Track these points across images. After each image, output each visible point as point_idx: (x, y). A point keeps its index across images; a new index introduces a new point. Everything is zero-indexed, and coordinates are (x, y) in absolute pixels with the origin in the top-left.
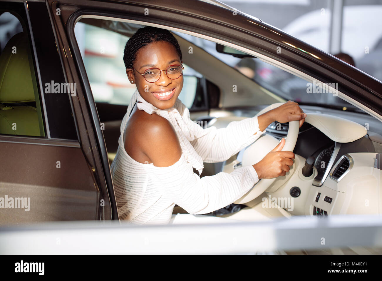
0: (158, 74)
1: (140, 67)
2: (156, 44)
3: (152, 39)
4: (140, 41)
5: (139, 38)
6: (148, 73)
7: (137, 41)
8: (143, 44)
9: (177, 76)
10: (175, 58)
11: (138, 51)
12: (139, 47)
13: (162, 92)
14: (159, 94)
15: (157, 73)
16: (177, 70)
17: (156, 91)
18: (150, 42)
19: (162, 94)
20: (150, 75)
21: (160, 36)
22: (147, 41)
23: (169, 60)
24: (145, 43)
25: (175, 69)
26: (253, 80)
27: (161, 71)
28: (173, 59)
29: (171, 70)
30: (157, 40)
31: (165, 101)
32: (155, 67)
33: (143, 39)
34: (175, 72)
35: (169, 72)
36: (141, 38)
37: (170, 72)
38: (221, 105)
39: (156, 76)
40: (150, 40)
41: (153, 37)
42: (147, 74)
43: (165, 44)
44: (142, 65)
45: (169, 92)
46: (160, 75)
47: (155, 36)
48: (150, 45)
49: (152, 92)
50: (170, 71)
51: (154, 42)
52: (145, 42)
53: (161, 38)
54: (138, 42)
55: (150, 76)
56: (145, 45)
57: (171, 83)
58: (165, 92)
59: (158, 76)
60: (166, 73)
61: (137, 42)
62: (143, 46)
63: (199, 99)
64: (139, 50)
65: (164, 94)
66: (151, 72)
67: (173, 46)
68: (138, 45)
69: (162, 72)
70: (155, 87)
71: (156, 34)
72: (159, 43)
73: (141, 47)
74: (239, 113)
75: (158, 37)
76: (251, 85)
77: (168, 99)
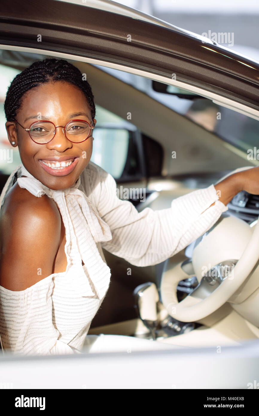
0: (52, 132)
1: (25, 119)
2: (54, 84)
3: (48, 77)
4: (30, 78)
5: (30, 75)
6: (37, 129)
7: (25, 78)
8: (34, 83)
9: (81, 137)
10: (82, 111)
11: (25, 95)
12: (27, 87)
13: (56, 160)
14: (51, 164)
15: (50, 130)
16: (82, 129)
17: (46, 158)
18: (44, 81)
19: (55, 164)
20: (39, 132)
21: (61, 74)
22: (41, 79)
23: (71, 112)
24: (36, 83)
25: (79, 128)
26: (214, 133)
27: (56, 128)
28: (78, 111)
29: (73, 127)
30: (56, 79)
31: (59, 176)
32: (48, 120)
33: (34, 77)
34: (78, 131)
35: (69, 132)
36: (33, 74)
37: (71, 132)
38: (165, 172)
39: (49, 134)
40: (46, 79)
41: (51, 74)
42: (34, 130)
43: (67, 86)
44: (29, 116)
45: (66, 163)
46: (54, 133)
47: (53, 73)
48: (44, 87)
49: (39, 160)
50: (72, 129)
51: (50, 82)
52: (37, 81)
53: (63, 78)
54: (27, 80)
55: (38, 134)
56: (36, 86)
57: (72, 148)
58: (60, 161)
59: (50, 135)
60: (64, 132)
61: (25, 80)
62: (33, 87)
63: (133, 163)
64: (28, 92)
65: (58, 164)
66: (41, 129)
67: (80, 92)
68: (26, 85)
69: (58, 129)
70: (44, 152)
71: (56, 71)
72: (58, 84)
73: (30, 88)
74: (193, 183)
75: (58, 76)
76: (211, 142)
77: (64, 174)
